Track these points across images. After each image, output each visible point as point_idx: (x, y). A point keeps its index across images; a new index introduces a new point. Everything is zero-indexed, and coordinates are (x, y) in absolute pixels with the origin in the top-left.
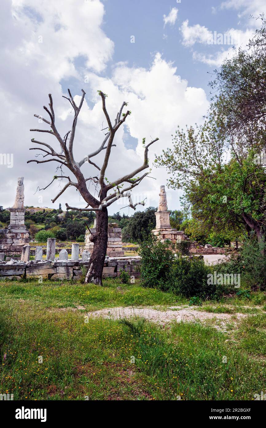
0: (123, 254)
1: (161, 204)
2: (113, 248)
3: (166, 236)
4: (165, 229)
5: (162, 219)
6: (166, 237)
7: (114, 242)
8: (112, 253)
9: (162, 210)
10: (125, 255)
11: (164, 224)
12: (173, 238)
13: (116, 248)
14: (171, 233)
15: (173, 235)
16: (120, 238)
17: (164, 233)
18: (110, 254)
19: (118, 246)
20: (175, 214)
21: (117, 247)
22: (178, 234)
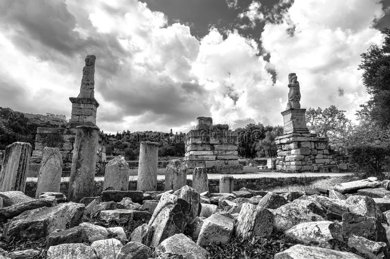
0: (242, 169)
2: (226, 160)
3: (302, 143)
4: (301, 134)
5: (295, 120)
6: (303, 145)
7: (226, 151)
8: (225, 168)
9: (293, 107)
10: (244, 171)
11: (298, 127)
12: (313, 147)
13: (230, 160)
14: (310, 139)
15: (313, 143)
16: (236, 145)
17: (299, 139)
18: (221, 169)
19: (233, 158)
21: (231, 158)
22: (319, 142)
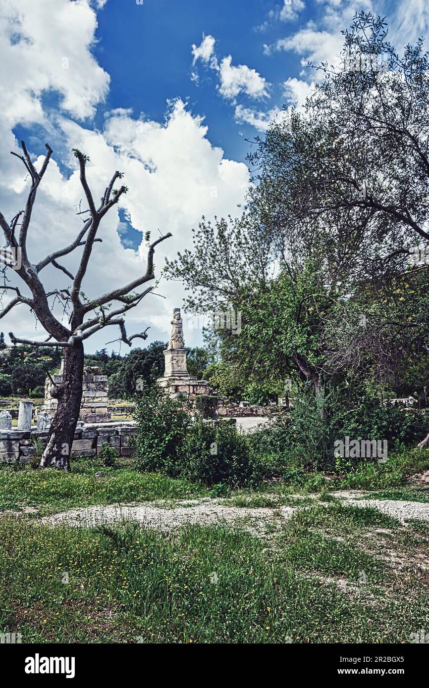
0: (110, 417)
1: (174, 337)
2: (93, 408)
3: (180, 388)
4: (180, 377)
5: (174, 362)
6: (181, 389)
7: (93, 398)
8: (90, 417)
9: (174, 347)
10: (112, 419)
11: (178, 370)
12: (191, 391)
13: (97, 407)
14: (188, 383)
15: (191, 387)
16: (105, 391)
17: (177, 383)
18: (86, 418)
19: (101, 405)
20: (195, 354)
21: (99, 406)
22: (199, 385)
